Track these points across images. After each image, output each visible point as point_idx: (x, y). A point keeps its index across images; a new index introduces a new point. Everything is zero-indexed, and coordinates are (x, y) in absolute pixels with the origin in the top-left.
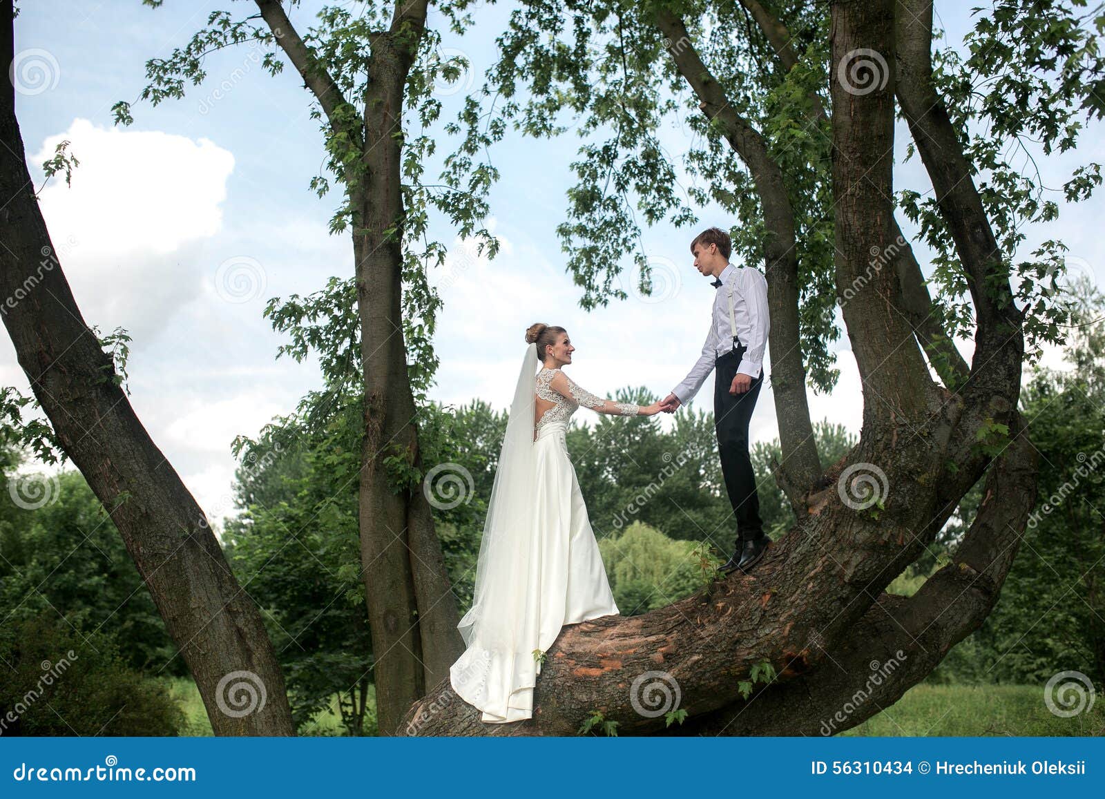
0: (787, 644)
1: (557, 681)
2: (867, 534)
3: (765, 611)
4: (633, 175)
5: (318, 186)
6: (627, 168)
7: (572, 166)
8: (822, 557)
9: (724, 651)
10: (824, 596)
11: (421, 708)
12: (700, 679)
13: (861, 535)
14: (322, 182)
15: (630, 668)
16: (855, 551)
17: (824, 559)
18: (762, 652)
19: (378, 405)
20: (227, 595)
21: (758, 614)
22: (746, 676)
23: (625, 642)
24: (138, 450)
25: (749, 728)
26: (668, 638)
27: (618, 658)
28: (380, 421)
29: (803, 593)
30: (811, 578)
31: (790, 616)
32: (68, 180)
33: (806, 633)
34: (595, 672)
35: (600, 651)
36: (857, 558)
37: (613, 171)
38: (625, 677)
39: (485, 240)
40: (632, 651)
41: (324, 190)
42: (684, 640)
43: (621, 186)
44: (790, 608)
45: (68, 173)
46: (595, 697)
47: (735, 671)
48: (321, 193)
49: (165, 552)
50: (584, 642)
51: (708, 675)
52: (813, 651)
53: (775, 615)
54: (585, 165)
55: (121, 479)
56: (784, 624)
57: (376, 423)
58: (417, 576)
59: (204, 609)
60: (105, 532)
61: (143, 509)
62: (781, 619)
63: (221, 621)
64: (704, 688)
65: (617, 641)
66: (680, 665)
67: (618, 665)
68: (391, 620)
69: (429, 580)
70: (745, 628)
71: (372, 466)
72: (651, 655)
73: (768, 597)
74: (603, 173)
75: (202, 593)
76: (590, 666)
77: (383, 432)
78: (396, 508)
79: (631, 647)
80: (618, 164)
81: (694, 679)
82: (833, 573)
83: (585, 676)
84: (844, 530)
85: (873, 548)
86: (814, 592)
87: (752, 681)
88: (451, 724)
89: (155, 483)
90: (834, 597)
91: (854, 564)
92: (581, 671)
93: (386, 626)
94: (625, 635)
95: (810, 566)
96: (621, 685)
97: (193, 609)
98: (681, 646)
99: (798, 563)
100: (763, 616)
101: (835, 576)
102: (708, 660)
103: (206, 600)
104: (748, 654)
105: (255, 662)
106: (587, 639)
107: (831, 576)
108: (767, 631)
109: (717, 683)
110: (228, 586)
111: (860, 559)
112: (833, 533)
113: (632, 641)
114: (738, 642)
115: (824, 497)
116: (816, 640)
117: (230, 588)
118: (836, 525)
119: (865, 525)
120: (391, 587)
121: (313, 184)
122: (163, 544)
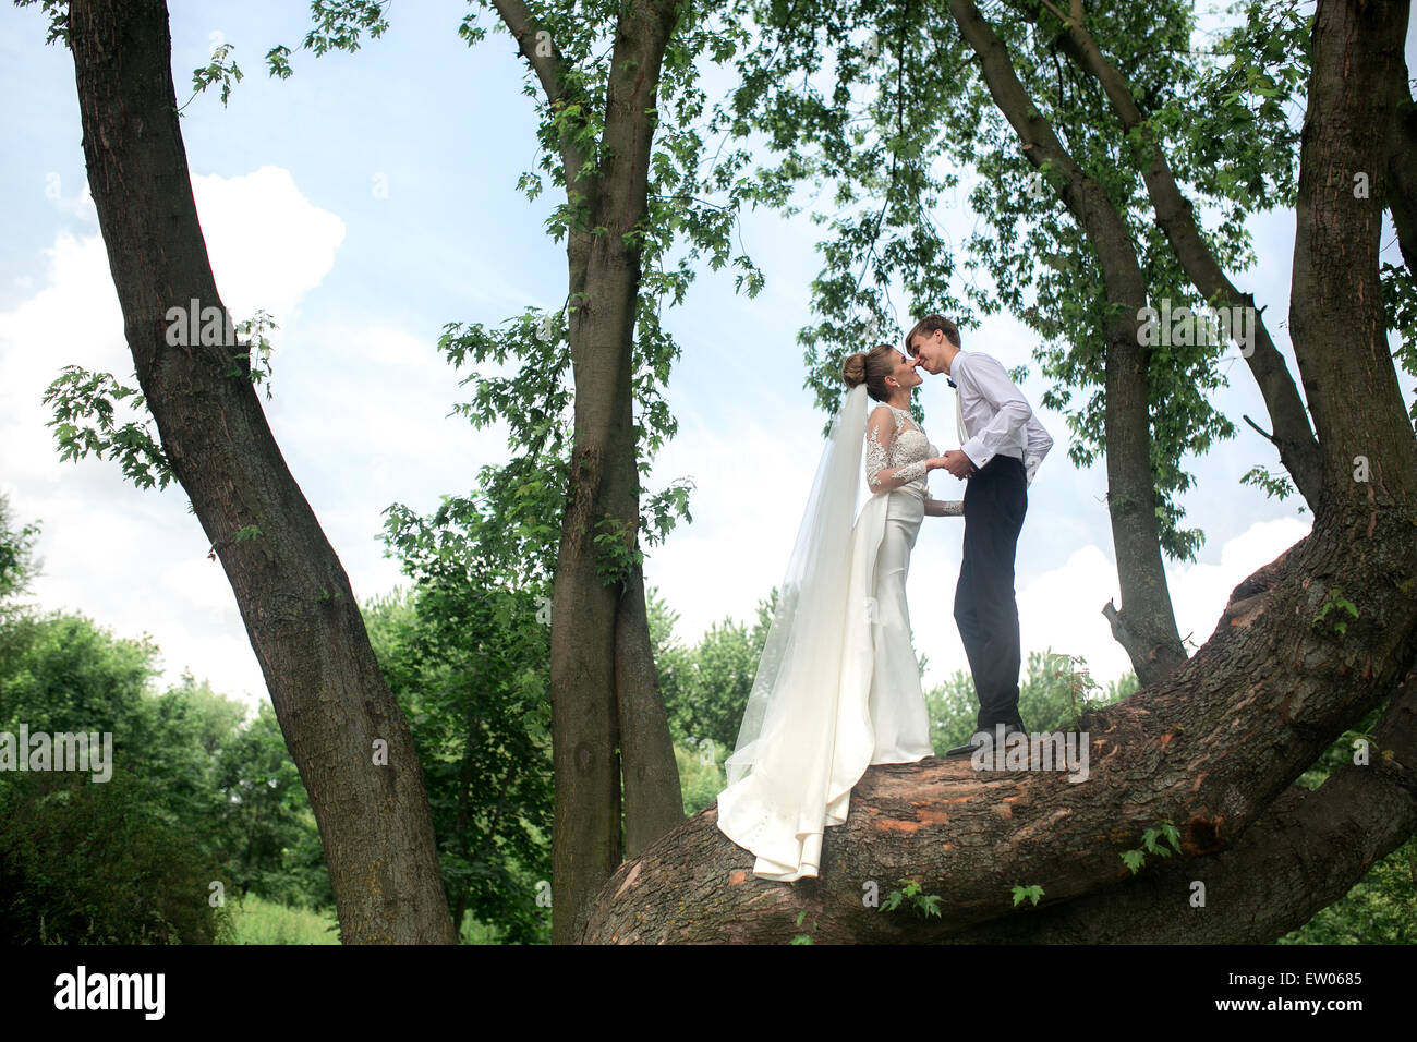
0: (1196, 804)
1: (851, 836)
2: (1324, 657)
3: (1166, 755)
4: (899, 261)
5: (528, 185)
6: (891, 251)
7: (819, 246)
8: (1254, 684)
9: (1104, 806)
10: (1255, 739)
11: (637, 869)
12: (1066, 843)
13: (1313, 656)
14: (532, 182)
15: (962, 824)
16: (1303, 679)
17: (1257, 687)
18: (1160, 811)
19: (591, 464)
20: (370, 691)
21: (1155, 758)
22: (1135, 843)
23: (955, 788)
24: (271, 476)
25: (1110, 933)
26: (1019, 785)
27: (944, 808)
28: (593, 486)
29: (1225, 732)
30: (1239, 712)
31: (1203, 763)
32: (224, 98)
33: (1224, 791)
34: (908, 827)
35: (916, 798)
36: (1307, 689)
37: (872, 255)
38: (954, 834)
39: (745, 273)
40: (964, 800)
41: (535, 190)
42: (1043, 789)
43: (882, 277)
44: (1204, 752)
45: (226, 89)
46: (905, 861)
47: (1116, 837)
48: (532, 194)
49: (294, 619)
50: (892, 785)
51: (1078, 838)
52: (1229, 821)
53: (1181, 761)
54: (836, 245)
55: (245, 511)
56: (1194, 774)
57: (587, 489)
58: (624, 702)
59: (338, 705)
60: (113, 691)
61: (270, 556)
62: (1190, 768)
63: (359, 725)
64: (1068, 858)
65: (941, 786)
66: (1038, 823)
67: (942, 818)
68: (586, 757)
69: (641, 708)
70: (1137, 776)
71: (578, 545)
72: (993, 807)
73: (1168, 737)
74: (860, 255)
75: (337, 680)
76: (900, 818)
77: (596, 501)
78: (603, 607)
79: (962, 795)
80: (881, 245)
81: (1057, 844)
82: (1271, 707)
83: (893, 831)
84: (1288, 650)
85: (1329, 677)
86: (1240, 732)
87: (1146, 850)
88: (685, 890)
89: (289, 523)
90: (1268, 743)
91: (1301, 696)
92: (888, 824)
93: (578, 764)
94: (954, 779)
95: (1236, 696)
96: (946, 846)
97: (323, 703)
98: (1039, 796)
99: (1214, 693)
100: (1162, 761)
101: (1273, 711)
102: (1079, 817)
103: (341, 693)
104: (1139, 813)
105: (399, 788)
106: (895, 781)
107: (1268, 711)
108: (1169, 783)
109: (1088, 852)
110: (372, 678)
111: (1309, 690)
112: (1273, 652)
113: (964, 787)
114: (1126, 794)
115: (1258, 603)
116: (1237, 803)
117: (373, 681)
118: (1278, 641)
119: (1320, 643)
120: (589, 711)
121: (522, 182)
122: (292, 607)
